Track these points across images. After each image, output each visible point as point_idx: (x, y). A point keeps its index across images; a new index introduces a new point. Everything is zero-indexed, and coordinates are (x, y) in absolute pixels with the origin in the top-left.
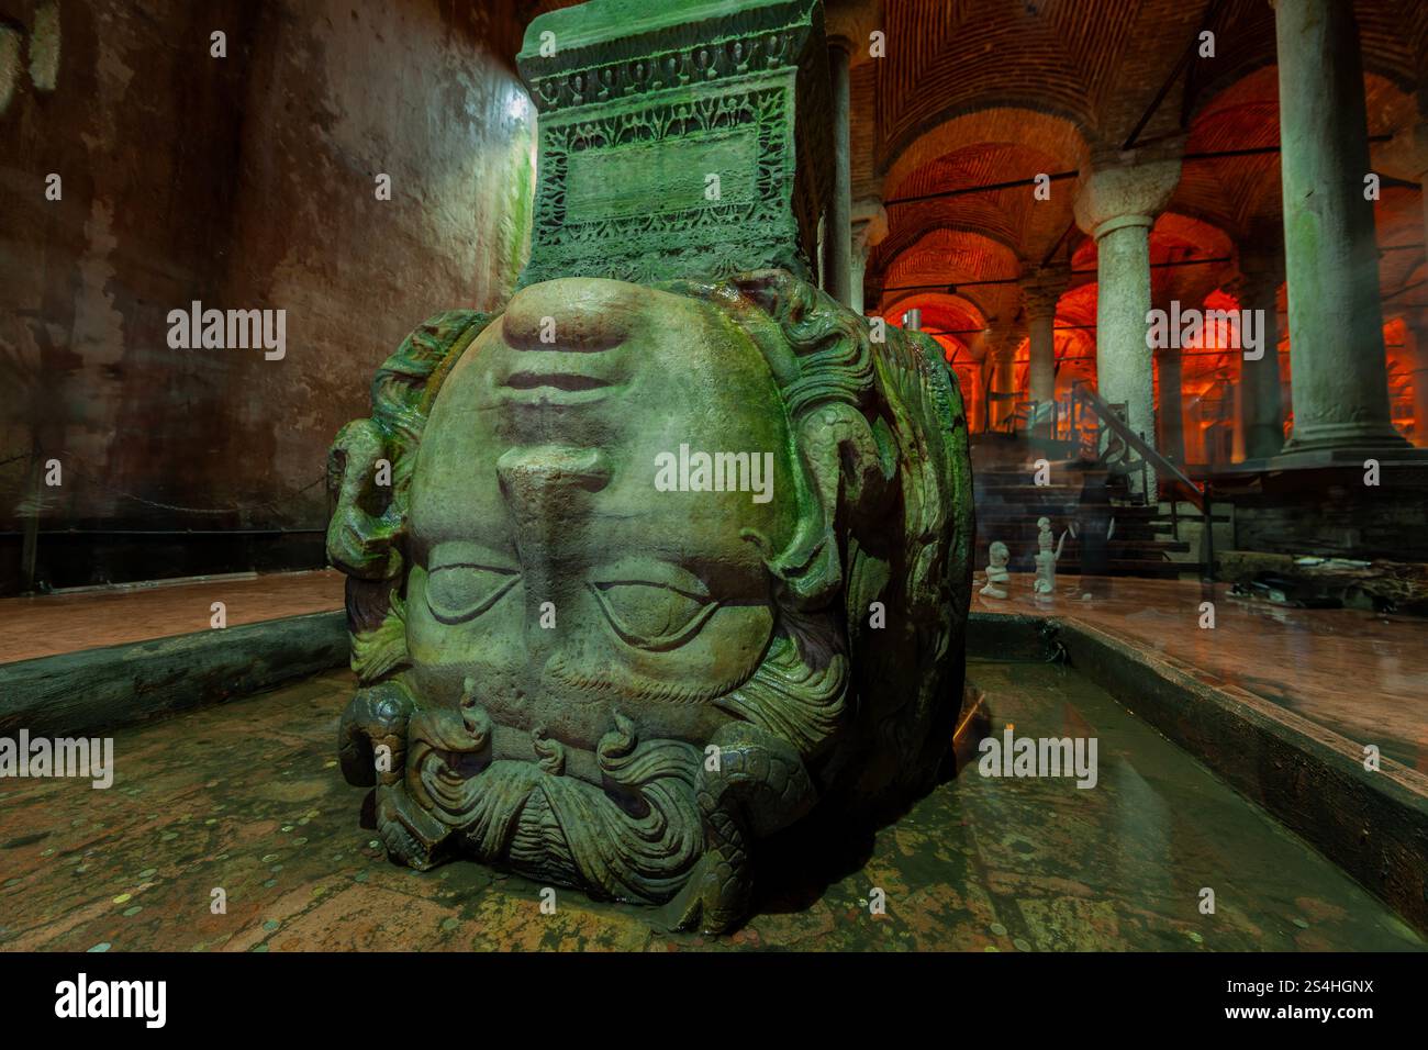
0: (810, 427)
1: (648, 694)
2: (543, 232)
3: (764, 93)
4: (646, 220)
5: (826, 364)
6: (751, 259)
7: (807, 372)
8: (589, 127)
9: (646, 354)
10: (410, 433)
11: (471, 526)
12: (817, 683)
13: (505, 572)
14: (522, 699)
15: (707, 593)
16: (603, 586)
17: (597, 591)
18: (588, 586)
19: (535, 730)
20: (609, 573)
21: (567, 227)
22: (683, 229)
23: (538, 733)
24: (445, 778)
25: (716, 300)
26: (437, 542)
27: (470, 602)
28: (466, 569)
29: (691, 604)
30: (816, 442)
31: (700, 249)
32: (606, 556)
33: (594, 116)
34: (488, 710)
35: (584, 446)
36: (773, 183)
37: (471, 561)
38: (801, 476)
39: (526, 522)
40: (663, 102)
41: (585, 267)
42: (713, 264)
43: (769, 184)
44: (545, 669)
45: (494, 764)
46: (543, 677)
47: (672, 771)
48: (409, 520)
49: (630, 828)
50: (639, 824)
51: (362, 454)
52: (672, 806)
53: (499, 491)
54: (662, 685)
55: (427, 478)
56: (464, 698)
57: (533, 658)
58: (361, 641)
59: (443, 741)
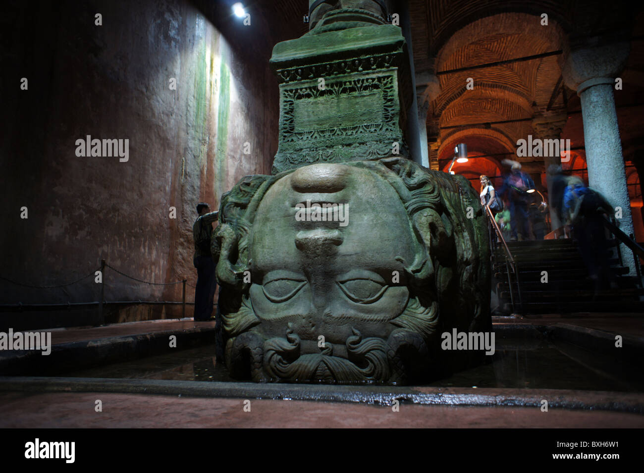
0: (417, 218)
1: (365, 320)
2: (285, 136)
3: (384, 78)
4: (333, 130)
5: (422, 194)
6: (384, 148)
7: (414, 197)
8: (304, 90)
9: (353, 193)
10: (244, 229)
11: (285, 263)
12: (427, 314)
13: (299, 281)
14: (314, 328)
15: (384, 282)
16: (343, 282)
17: (341, 285)
18: (337, 283)
20: (346, 277)
21: (295, 134)
22: (351, 135)
24: (281, 364)
25: (375, 170)
26: (268, 271)
27: (287, 294)
28: (284, 281)
29: (379, 286)
30: (420, 223)
31: (360, 144)
32: (342, 271)
33: (306, 86)
34: (299, 334)
35: (332, 229)
36: (391, 115)
37: (285, 277)
38: (415, 237)
39: (315, 258)
40: (339, 80)
41: (307, 152)
42: (367, 150)
43: (389, 115)
44: (324, 314)
45: (301, 357)
46: (323, 317)
47: (376, 347)
48: (252, 264)
49: (361, 373)
50: (364, 371)
51: (230, 238)
52: (378, 361)
53: (296, 249)
54: (370, 316)
55: (263, 245)
56: (288, 331)
57: (318, 310)
58: (229, 318)
59: (281, 348)
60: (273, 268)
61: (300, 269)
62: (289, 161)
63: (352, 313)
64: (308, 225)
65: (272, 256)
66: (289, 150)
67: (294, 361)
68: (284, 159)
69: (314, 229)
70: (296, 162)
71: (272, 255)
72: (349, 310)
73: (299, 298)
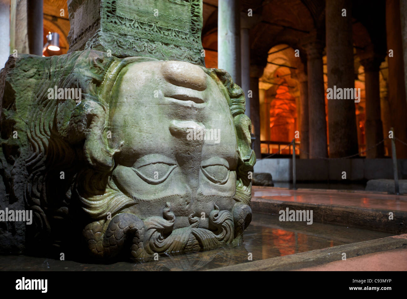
0: (242, 121)
2: (108, 16)
4: (152, 26)
5: (239, 102)
6: (194, 56)
7: (234, 104)
12: (248, 191)
13: (170, 165)
14: (188, 205)
15: (229, 167)
16: (204, 167)
17: (203, 169)
18: (200, 167)
19: (191, 215)
20: (208, 162)
21: (118, 17)
22: (168, 35)
23: (192, 216)
24: (159, 240)
28: (160, 164)
29: (227, 170)
30: (244, 125)
31: (175, 46)
32: (206, 158)
34: (174, 212)
36: (196, 29)
37: (161, 161)
39: (197, 146)
41: (133, 40)
42: (183, 54)
43: (194, 28)
44: (197, 194)
45: (173, 232)
46: (197, 196)
47: (228, 218)
48: (124, 146)
49: (216, 238)
50: (218, 236)
51: (103, 117)
52: (229, 228)
53: (171, 135)
54: (224, 194)
55: (140, 129)
56: (167, 209)
57: (193, 190)
58: (94, 201)
59: (162, 225)
60: (150, 152)
61: (172, 154)
62: (117, 43)
63: (214, 192)
64: (183, 116)
65: (151, 141)
66: (113, 32)
67: (169, 236)
68: (112, 40)
69: (189, 120)
70: (124, 47)
71: (151, 139)
72: (211, 189)
73: (171, 180)
